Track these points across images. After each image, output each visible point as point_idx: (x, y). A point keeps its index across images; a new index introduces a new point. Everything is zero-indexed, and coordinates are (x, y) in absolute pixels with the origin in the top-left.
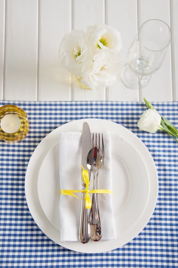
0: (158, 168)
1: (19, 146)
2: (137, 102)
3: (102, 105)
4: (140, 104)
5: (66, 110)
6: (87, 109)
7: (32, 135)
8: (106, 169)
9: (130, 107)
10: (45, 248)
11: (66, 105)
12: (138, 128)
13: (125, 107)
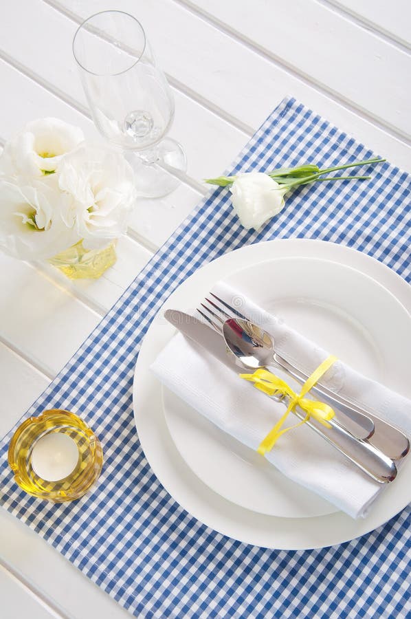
0: (346, 244)
1: (110, 478)
2: (203, 201)
3: (157, 266)
4: (211, 197)
5: (113, 337)
6: (143, 299)
7: (109, 436)
8: (283, 339)
9: (202, 219)
10: (349, 574)
11: (105, 331)
12: (252, 231)
13: (195, 228)
